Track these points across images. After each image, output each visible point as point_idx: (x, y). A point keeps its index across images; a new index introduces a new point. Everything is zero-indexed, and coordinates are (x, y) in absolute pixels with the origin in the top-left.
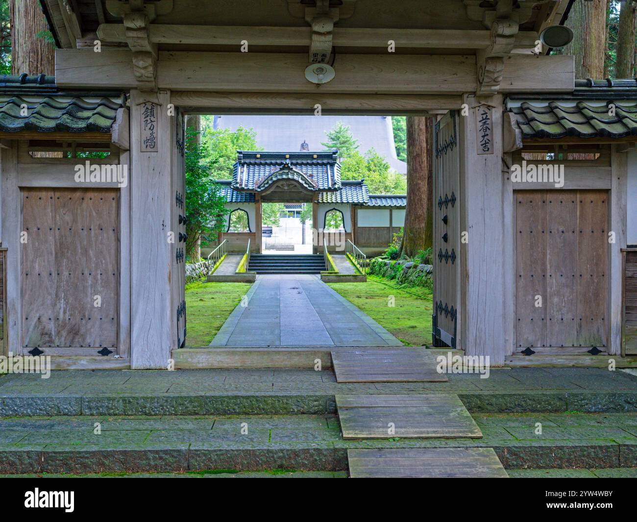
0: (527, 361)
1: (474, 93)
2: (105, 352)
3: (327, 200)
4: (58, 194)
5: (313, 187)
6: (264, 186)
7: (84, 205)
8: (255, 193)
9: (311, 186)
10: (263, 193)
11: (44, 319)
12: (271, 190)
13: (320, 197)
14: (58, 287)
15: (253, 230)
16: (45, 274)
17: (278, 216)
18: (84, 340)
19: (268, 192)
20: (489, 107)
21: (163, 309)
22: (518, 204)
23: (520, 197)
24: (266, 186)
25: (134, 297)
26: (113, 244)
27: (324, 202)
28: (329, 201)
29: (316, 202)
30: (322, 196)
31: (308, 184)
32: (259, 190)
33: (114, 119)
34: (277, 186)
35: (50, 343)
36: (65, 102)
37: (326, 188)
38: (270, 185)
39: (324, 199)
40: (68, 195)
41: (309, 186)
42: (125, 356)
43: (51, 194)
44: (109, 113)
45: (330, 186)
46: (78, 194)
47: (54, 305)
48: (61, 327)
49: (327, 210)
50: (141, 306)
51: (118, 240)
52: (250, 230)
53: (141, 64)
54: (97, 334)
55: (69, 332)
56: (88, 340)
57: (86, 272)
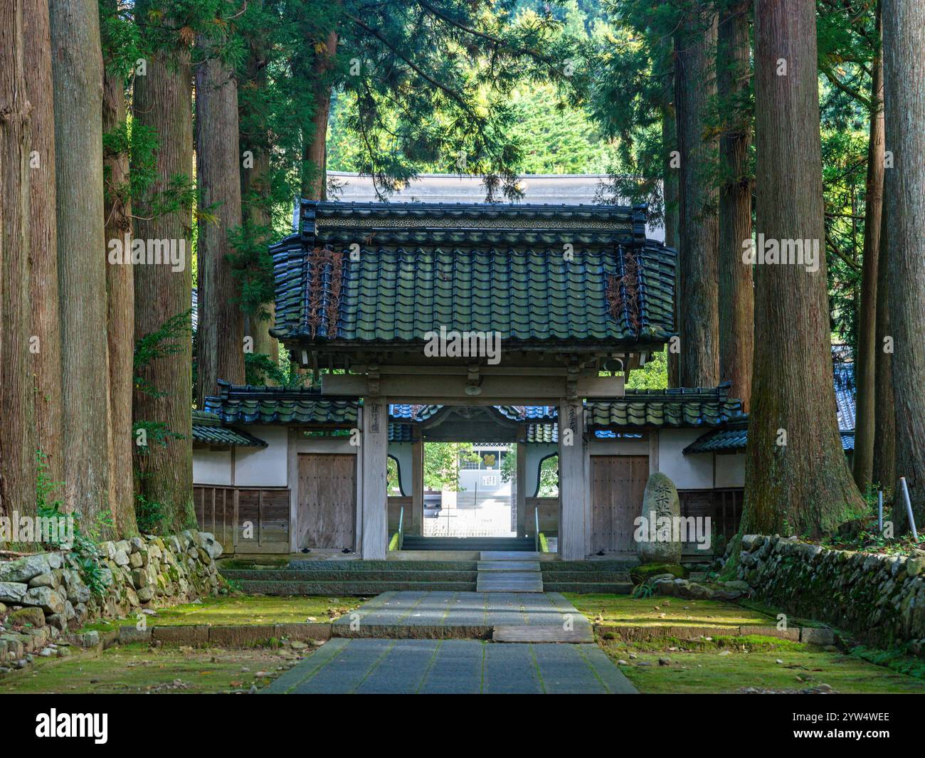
0: (599, 558)
1: (565, 398)
2: (346, 551)
3: (542, 439)
4: (319, 457)
5: (517, 414)
6: (428, 413)
7: (335, 464)
8: (412, 426)
9: (513, 412)
10: (428, 425)
11: (311, 531)
12: (442, 420)
13: (531, 432)
14: (319, 513)
15: (408, 493)
16: (311, 505)
17: (454, 465)
18: (334, 544)
19: (436, 424)
20: (575, 407)
21: (382, 526)
22: (593, 464)
23: (596, 460)
24: (433, 412)
25: (365, 517)
26: (351, 487)
27: (537, 442)
28: (546, 439)
29: (522, 441)
30: (535, 430)
31: (508, 410)
32: (421, 420)
33: (357, 415)
34: (452, 413)
35: (314, 546)
36: (325, 403)
37: (540, 416)
38: (439, 411)
39: (538, 436)
40: (325, 458)
41: (509, 414)
42: (359, 553)
43: (315, 457)
44: (354, 411)
45: (547, 413)
46: (332, 457)
47: (317, 523)
48: (320, 536)
49: (544, 456)
50: (369, 522)
51: (355, 485)
52: (402, 491)
53: (374, 386)
54: (341, 540)
55: (325, 540)
56: (337, 544)
57: (336, 504)
